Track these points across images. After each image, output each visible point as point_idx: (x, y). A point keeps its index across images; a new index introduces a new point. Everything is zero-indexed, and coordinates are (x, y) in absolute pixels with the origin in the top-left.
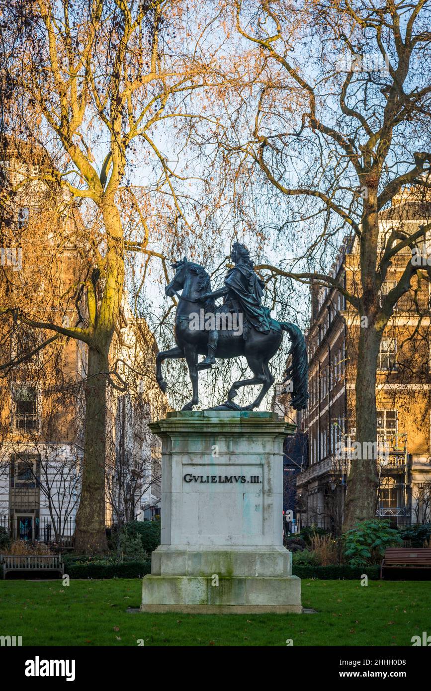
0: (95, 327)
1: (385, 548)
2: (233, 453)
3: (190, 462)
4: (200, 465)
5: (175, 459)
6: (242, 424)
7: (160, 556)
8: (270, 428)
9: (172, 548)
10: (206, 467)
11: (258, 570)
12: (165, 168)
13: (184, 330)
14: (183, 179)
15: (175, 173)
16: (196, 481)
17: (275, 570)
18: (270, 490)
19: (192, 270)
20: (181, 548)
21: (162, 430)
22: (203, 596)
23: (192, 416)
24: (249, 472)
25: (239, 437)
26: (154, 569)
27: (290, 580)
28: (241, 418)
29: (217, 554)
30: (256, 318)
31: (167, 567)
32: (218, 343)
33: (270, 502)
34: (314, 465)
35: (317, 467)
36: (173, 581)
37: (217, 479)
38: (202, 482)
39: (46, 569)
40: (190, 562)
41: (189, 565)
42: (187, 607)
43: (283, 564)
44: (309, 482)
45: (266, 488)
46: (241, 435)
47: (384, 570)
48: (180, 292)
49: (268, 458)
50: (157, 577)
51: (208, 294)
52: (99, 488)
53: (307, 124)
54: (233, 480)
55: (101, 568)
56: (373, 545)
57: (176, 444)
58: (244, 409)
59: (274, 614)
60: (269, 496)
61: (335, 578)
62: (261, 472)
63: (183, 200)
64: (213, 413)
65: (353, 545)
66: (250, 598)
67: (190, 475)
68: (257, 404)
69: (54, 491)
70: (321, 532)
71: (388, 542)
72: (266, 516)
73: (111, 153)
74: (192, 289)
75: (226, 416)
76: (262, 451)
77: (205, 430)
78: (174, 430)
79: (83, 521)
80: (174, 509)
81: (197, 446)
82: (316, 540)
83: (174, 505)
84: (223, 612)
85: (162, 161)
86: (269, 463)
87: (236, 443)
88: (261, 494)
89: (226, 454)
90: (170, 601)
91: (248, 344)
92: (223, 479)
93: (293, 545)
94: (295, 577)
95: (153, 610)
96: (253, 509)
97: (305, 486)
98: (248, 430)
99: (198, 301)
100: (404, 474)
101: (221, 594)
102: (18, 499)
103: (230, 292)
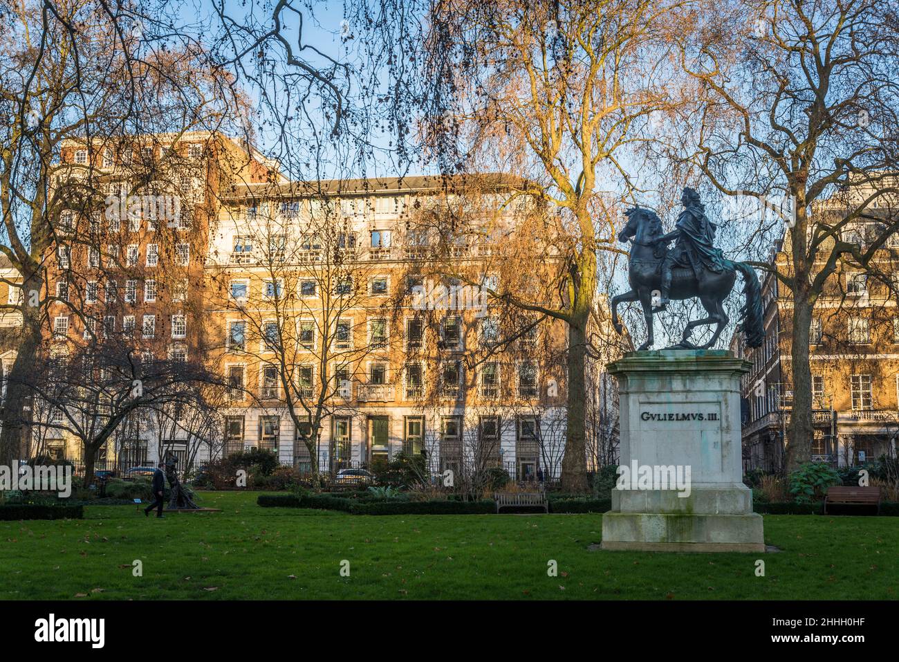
0: (574, 309)
1: (826, 486)
2: (689, 391)
3: (647, 400)
4: (657, 403)
5: (632, 397)
6: (698, 361)
7: (620, 492)
8: (727, 365)
10: (663, 405)
11: (718, 507)
12: (628, 182)
13: (638, 273)
15: (636, 187)
16: (653, 419)
17: (735, 507)
18: (728, 427)
19: (644, 215)
21: (618, 369)
22: (664, 534)
23: (648, 356)
24: (707, 410)
25: (696, 376)
26: (614, 506)
27: (752, 518)
28: (697, 356)
30: (709, 258)
31: (627, 505)
32: (671, 284)
33: (729, 439)
35: (759, 423)
36: (633, 518)
37: (674, 417)
38: (659, 420)
39: (533, 505)
40: (649, 500)
41: (648, 502)
42: (648, 544)
43: (743, 501)
44: (752, 436)
45: (724, 424)
46: (697, 372)
47: (827, 505)
48: (633, 238)
49: (725, 395)
50: (616, 514)
51: (660, 237)
52: (580, 438)
53: (743, 141)
54: (691, 417)
55: (579, 504)
56: (815, 484)
57: (633, 383)
58: (699, 348)
59: (737, 554)
60: (727, 433)
61: (784, 513)
62: (718, 409)
64: (669, 352)
65: (797, 484)
66: (711, 536)
67: (648, 413)
68: (712, 343)
71: (828, 481)
72: (725, 453)
73: (583, 173)
74: (644, 234)
75: (682, 355)
76: (718, 388)
77: (661, 369)
78: (630, 369)
79: (567, 466)
80: (632, 446)
81: (653, 384)
82: (763, 478)
83: (631, 443)
84: (684, 550)
85: (625, 177)
86: (726, 400)
87: (692, 381)
88: (719, 431)
89: (683, 392)
90: (630, 538)
91: (701, 284)
92: (680, 417)
94: (756, 514)
95: (614, 548)
96: (712, 444)
98: (704, 368)
99: (651, 245)
100: (830, 427)
101: (681, 531)
102: (523, 450)
103: (682, 235)
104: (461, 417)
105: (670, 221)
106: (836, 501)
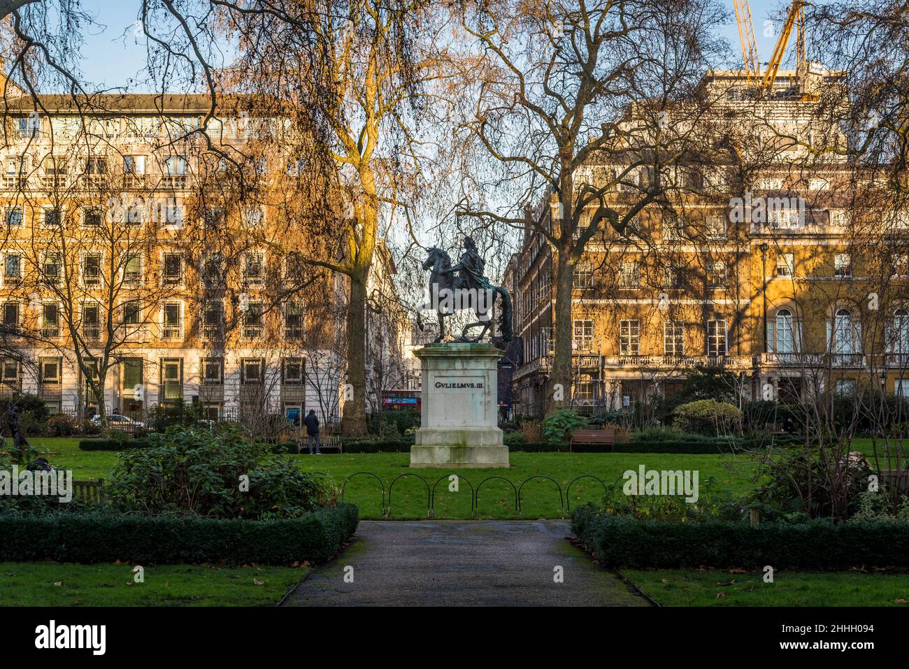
0: (356, 264)
1: (574, 430)
2: (466, 369)
3: (439, 375)
4: (446, 377)
5: (430, 373)
6: (471, 352)
7: (422, 433)
9: (429, 428)
10: (449, 378)
11: (482, 441)
12: (407, 135)
14: (421, 144)
15: (415, 139)
16: (443, 387)
17: (493, 442)
18: (489, 392)
19: (439, 254)
20: (434, 428)
21: (422, 355)
22: (448, 458)
23: (440, 346)
24: (476, 381)
25: (470, 360)
26: (417, 441)
27: (502, 448)
28: (471, 347)
29: (457, 432)
31: (426, 441)
33: (489, 399)
34: (527, 363)
35: (530, 366)
36: (429, 449)
37: (456, 386)
38: (446, 387)
39: (329, 447)
40: (440, 437)
41: (439, 439)
42: (439, 464)
43: (498, 437)
44: (523, 378)
45: (487, 391)
46: (471, 358)
47: (573, 445)
48: (432, 268)
49: (488, 372)
50: (419, 447)
51: (449, 269)
53: (517, 101)
54: (466, 386)
55: (368, 445)
56: (565, 428)
57: (431, 364)
58: (473, 341)
60: (488, 396)
61: (537, 451)
62: (483, 381)
63: (421, 159)
64: (454, 344)
65: (550, 428)
66: (477, 459)
67: (440, 383)
68: (481, 338)
69: (323, 388)
70: (528, 419)
71: (576, 426)
72: (487, 408)
73: (365, 127)
74: (439, 266)
75: (462, 346)
76: (484, 368)
77: (449, 355)
78: (429, 355)
79: (349, 411)
80: (429, 404)
81: (443, 365)
82: (523, 424)
83: (429, 402)
86: (488, 375)
87: (467, 363)
88: (484, 395)
89: (462, 370)
90: (428, 461)
92: (460, 385)
93: (508, 429)
94: (504, 446)
95: (418, 467)
96: (479, 403)
97: (519, 381)
98: (475, 355)
99: (444, 274)
100: (598, 372)
101: (459, 457)
102: (288, 394)
103: (462, 268)
104: (222, 360)
105: (454, 257)
106: (583, 442)
